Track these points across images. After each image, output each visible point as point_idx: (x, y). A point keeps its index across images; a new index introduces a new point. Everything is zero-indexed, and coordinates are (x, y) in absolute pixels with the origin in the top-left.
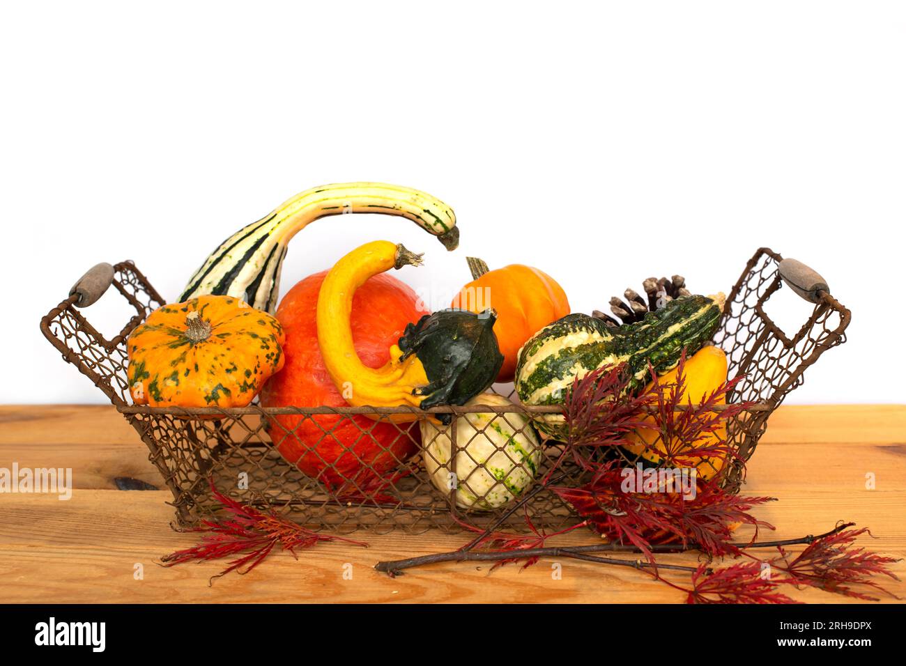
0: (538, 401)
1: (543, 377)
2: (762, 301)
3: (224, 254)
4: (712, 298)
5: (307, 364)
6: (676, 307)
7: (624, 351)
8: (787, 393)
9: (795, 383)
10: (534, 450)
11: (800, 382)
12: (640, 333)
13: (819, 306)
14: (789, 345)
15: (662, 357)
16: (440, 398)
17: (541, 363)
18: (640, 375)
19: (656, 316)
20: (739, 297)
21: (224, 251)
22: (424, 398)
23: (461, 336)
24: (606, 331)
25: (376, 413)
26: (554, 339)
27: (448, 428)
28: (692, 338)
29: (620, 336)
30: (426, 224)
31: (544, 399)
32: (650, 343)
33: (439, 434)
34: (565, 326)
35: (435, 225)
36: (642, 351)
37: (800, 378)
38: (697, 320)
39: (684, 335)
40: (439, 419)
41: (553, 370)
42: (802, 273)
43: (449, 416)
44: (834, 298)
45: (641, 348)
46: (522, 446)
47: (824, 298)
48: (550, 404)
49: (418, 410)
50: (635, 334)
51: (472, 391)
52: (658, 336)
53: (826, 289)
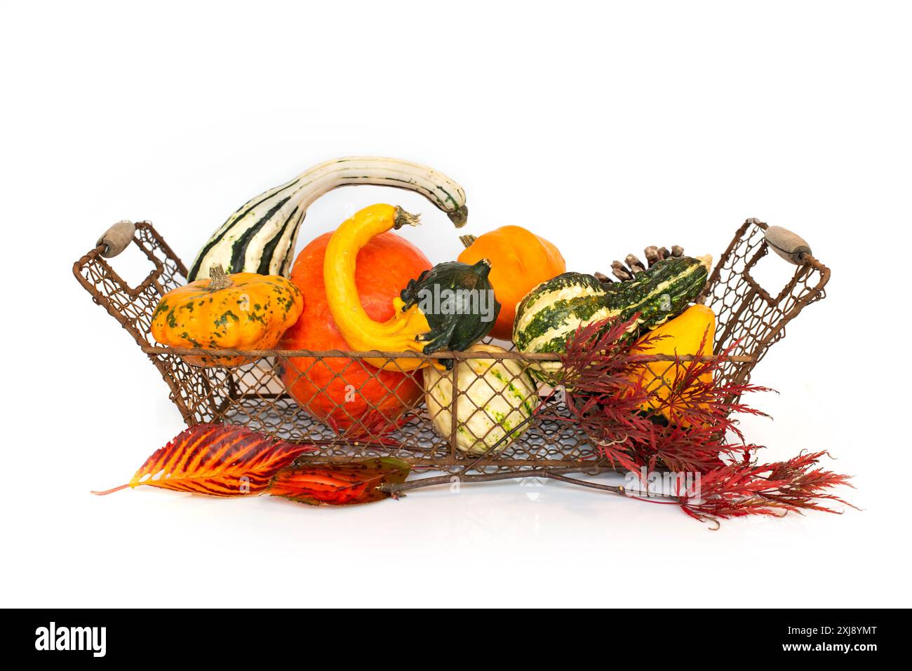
0: (535, 349)
1: (539, 327)
2: (748, 267)
3: (247, 212)
4: (699, 259)
5: (322, 313)
6: (665, 266)
7: (616, 306)
8: (770, 346)
9: (777, 337)
10: (530, 395)
11: (782, 335)
12: (631, 289)
13: (801, 267)
14: (773, 303)
15: (652, 311)
16: (441, 343)
17: (538, 314)
18: (631, 328)
19: (647, 274)
20: (728, 265)
21: (247, 209)
22: (426, 343)
23: (458, 284)
24: (599, 287)
25: (383, 357)
26: (550, 292)
27: (449, 373)
28: (680, 295)
29: (612, 292)
30: (438, 200)
31: (541, 348)
32: (641, 299)
33: (441, 378)
34: (560, 281)
35: (446, 201)
36: (633, 306)
37: (782, 331)
38: (685, 278)
39: (673, 292)
40: (442, 364)
41: (549, 320)
42: (786, 237)
43: (451, 361)
44: (816, 259)
45: (632, 303)
46: (520, 391)
47: (806, 259)
48: (546, 352)
49: (422, 355)
50: (626, 290)
51: (472, 336)
52: (648, 291)
53: (808, 251)
